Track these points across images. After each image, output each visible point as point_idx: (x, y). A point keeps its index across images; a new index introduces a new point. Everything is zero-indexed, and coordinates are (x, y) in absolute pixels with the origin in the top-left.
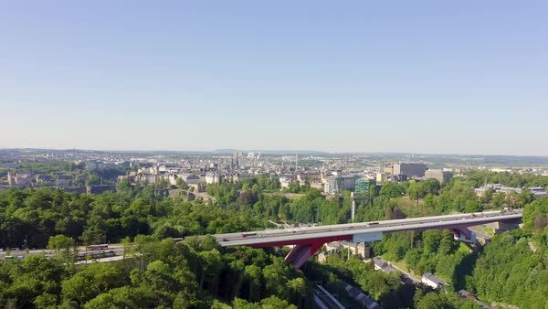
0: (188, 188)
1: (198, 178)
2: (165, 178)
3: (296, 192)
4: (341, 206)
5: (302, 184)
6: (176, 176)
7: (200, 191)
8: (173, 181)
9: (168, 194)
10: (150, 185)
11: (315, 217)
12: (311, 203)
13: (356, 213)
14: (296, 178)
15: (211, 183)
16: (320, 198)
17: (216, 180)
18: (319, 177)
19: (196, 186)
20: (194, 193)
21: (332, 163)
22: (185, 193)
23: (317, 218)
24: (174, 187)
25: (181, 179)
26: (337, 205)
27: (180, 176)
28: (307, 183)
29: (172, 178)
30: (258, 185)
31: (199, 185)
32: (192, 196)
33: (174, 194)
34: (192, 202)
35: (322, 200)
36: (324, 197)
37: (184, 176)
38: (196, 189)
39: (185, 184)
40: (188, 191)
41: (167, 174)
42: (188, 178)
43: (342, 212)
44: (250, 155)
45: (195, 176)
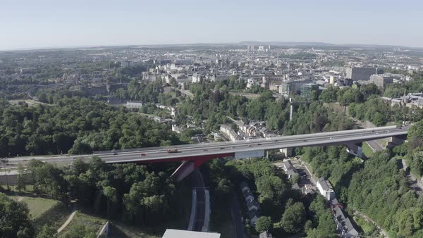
0: (177, 86)
1: (187, 77)
2: (162, 78)
3: (256, 92)
4: (284, 108)
5: (263, 86)
6: (170, 76)
7: (186, 89)
8: (168, 81)
9: (163, 91)
10: (151, 83)
11: (263, 116)
12: (262, 104)
14: (262, 79)
15: (195, 82)
17: (199, 80)
19: (182, 84)
20: (181, 90)
22: (174, 91)
24: (168, 85)
25: (174, 78)
26: (281, 107)
27: (173, 76)
28: (267, 84)
29: (167, 78)
30: (228, 86)
31: (185, 84)
32: (179, 93)
33: (167, 91)
34: (178, 98)
35: (272, 101)
36: (274, 98)
37: (176, 76)
38: (183, 87)
39: (176, 83)
40: (177, 89)
41: (164, 74)
42: (179, 78)
43: (283, 114)
44: (261, 48)
45: (184, 76)
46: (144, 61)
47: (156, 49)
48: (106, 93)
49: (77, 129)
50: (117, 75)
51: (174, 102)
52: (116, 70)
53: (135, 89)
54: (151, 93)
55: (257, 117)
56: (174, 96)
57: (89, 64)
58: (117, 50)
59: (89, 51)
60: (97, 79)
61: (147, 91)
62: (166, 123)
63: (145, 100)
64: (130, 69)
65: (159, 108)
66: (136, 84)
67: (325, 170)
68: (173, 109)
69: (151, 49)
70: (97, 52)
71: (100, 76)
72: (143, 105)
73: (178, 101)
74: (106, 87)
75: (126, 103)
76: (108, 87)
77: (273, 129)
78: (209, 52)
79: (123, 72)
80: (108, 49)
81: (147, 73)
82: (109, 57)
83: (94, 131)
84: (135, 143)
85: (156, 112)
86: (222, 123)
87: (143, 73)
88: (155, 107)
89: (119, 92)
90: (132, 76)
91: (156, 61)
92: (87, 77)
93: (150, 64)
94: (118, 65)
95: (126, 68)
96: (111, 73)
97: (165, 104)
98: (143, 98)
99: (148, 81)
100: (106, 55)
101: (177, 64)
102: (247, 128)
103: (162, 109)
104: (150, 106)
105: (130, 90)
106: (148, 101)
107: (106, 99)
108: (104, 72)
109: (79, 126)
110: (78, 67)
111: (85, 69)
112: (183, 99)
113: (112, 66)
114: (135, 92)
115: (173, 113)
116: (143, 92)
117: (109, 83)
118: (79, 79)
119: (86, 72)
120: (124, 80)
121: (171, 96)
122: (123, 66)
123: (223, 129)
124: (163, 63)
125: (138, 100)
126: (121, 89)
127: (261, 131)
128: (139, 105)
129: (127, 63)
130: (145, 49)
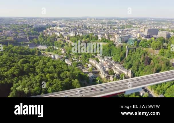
0: (63, 38)
1: (68, 34)
2: (56, 33)
3: (104, 42)
4: (122, 51)
5: (107, 38)
6: (59, 33)
7: (68, 39)
9: (56, 40)
10: (50, 36)
11: (110, 54)
12: (109, 48)
13: (128, 54)
14: (105, 35)
15: (72, 36)
16: (113, 46)
17: (74, 35)
18: (114, 34)
19: (66, 37)
20: (65, 40)
21: (120, 23)
22: (62, 40)
23: (112, 55)
24: (59, 37)
26: (120, 50)
27: (61, 33)
28: (109, 38)
29: (58, 34)
30: (89, 38)
31: (67, 37)
32: (65, 41)
33: (58, 40)
34: (65, 44)
35: (114, 47)
36: (115, 45)
37: (62, 33)
38: (67, 38)
39: (63, 36)
40: (63, 39)
41: (56, 32)
42: (64, 34)
43: (122, 54)
44: (93, 20)
45: (66, 33)
46: (44, 25)
47: (48, 19)
48: (27, 41)
49: (14, 76)
50: (32, 32)
51: (63, 46)
52: (31, 29)
53: (43, 39)
54: (51, 41)
55: (108, 54)
56: (62, 43)
57: (17, 26)
58: (30, 19)
59: (16, 19)
60: (22, 33)
61: (48, 40)
62: (62, 58)
63: (48, 45)
64: (38, 28)
65: (56, 49)
66: (43, 36)
67: (161, 90)
68: (63, 50)
69: (45, 19)
70: (20, 19)
71: (24, 32)
72: (47, 47)
73: (64, 45)
74: (27, 37)
75: (38, 46)
76: (28, 38)
77: (117, 61)
78: (71, 21)
79: (34, 30)
80: (25, 19)
81: (46, 30)
82: (26, 22)
83: (26, 76)
84: (58, 87)
85: (54, 51)
86: (90, 57)
87: (44, 30)
88: (54, 48)
89: (34, 40)
90: (39, 32)
91: (50, 25)
92: (16, 32)
93: (47, 27)
94: (32, 26)
95: (36, 28)
96: (29, 31)
97: (58, 47)
98: (47, 44)
99: (49, 35)
100: (24, 21)
101: (60, 27)
102: (104, 61)
103: (57, 50)
104: (51, 48)
105: (39, 39)
106: (49, 45)
107: (27, 44)
108: (25, 30)
109: (15, 73)
110: (11, 27)
111: (15, 28)
112: (67, 44)
113: (29, 27)
114: (42, 41)
115: (63, 52)
116: (46, 41)
117: (28, 36)
118: (12, 33)
119: (15, 30)
120: (36, 34)
121: (61, 43)
122: (34, 27)
123: (91, 61)
124: (54, 26)
125: (44, 44)
126: (35, 39)
127: (111, 62)
128: (45, 47)
129: (36, 26)
130: (43, 19)
